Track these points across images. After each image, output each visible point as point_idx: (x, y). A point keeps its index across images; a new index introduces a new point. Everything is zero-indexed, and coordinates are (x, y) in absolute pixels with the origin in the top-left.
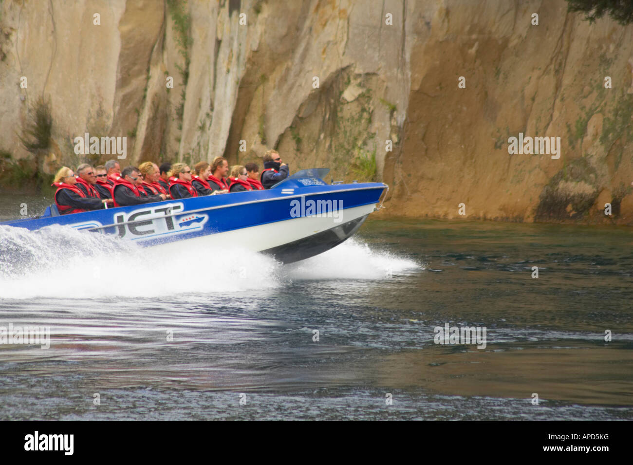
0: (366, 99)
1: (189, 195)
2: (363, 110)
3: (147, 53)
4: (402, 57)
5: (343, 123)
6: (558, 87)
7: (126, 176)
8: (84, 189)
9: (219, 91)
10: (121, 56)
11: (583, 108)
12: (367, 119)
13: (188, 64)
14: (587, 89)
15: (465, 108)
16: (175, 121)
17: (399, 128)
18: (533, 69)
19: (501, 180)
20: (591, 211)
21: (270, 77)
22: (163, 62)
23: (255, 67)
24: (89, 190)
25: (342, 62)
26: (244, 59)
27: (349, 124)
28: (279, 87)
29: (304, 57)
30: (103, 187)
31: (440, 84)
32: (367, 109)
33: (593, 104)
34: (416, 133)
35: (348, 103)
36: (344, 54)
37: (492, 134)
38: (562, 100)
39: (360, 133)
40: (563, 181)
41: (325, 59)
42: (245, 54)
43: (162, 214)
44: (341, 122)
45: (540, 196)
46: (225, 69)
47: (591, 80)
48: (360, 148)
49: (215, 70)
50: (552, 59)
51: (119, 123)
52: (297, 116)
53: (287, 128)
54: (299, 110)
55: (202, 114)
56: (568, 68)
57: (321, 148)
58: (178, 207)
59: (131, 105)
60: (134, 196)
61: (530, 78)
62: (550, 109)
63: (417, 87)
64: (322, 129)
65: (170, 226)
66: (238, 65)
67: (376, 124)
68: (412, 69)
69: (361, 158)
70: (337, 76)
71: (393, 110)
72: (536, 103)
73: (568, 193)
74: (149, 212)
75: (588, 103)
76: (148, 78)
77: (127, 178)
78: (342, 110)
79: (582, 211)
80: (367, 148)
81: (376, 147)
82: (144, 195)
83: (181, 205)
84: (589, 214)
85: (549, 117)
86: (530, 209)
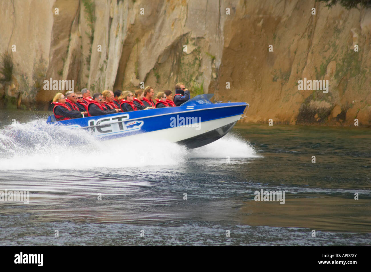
0: (198, 53)
1: (132, 110)
2: (196, 59)
3: (69, 25)
4: (219, 28)
5: (184, 66)
6: (310, 46)
7: (95, 98)
8: (70, 106)
9: (112, 48)
10: (54, 27)
11: (324, 58)
12: (198, 64)
13: (93, 32)
14: (327, 46)
15: (255, 58)
16: (86, 65)
17: (217, 69)
18: (295, 35)
19: (276, 100)
20: (329, 118)
21: (141, 40)
22: (78, 31)
23: (133, 34)
24: (73, 106)
25: (183, 31)
26: (126, 29)
27: (188, 67)
28: (147, 45)
29: (161, 27)
30: (81, 105)
31: (241, 44)
32: (198, 58)
33: (330, 56)
34: (227, 72)
35: (187, 54)
36: (185, 26)
37: (271, 73)
38: (312, 53)
39: (194, 73)
40: (313, 100)
41: (173, 29)
42: (127, 26)
43: (117, 121)
44: (183, 66)
45: (299, 109)
46: (115, 35)
47: (329, 41)
48: (194, 81)
49: (109, 35)
50: (306, 29)
51: (53, 66)
52: (157, 62)
53: (151, 70)
54: (158, 59)
55: (101, 61)
56: (316, 34)
57: (171, 81)
58: (126, 117)
59: (59, 56)
60: (100, 110)
61: (294, 40)
62: (305, 58)
63: (227, 46)
64: (172, 70)
65: (121, 128)
66: (123, 32)
67: (204, 67)
68: (224, 35)
69: (195, 87)
70: (181, 39)
71: (213, 59)
72: (297, 54)
73: (315, 107)
74: (109, 120)
75: (328, 55)
76: (70, 40)
77: (96, 100)
78: (183, 59)
79: (324, 118)
80: (198, 81)
81: (203, 81)
82: (105, 110)
83: (128, 115)
84: (328, 119)
85: (304, 63)
86: (293, 116)
